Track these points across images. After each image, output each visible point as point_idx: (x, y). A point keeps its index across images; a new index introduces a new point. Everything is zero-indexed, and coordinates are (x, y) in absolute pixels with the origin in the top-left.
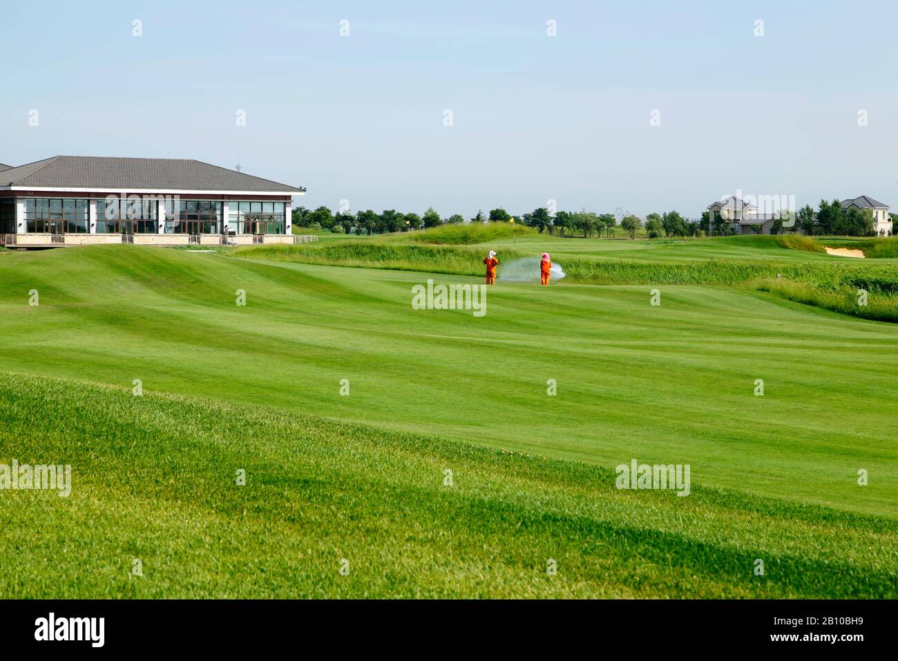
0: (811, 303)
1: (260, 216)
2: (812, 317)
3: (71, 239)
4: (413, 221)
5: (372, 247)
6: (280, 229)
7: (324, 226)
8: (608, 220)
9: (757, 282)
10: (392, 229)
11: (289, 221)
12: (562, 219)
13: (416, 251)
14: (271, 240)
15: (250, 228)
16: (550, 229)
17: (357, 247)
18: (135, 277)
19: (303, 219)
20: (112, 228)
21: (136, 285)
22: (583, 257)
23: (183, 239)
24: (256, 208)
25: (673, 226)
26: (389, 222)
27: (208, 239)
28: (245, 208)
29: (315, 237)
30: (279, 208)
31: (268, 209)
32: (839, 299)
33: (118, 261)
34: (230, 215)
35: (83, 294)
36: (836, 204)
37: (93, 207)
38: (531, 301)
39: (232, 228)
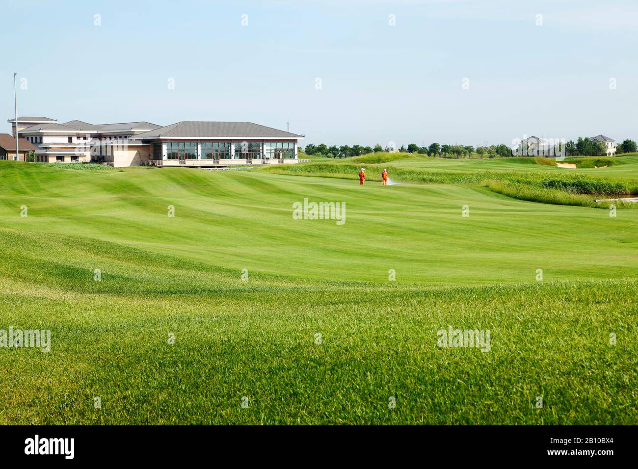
0: (500, 192)
1: (281, 150)
3: (189, 162)
4: (367, 150)
5: (327, 166)
6: (292, 156)
7: (322, 153)
8: (469, 150)
9: (485, 182)
10: (358, 154)
11: (296, 152)
12: (446, 149)
13: (349, 167)
14: (288, 162)
15: (277, 156)
16: (440, 154)
17: (320, 165)
19: (311, 151)
20: (209, 156)
21: (178, 187)
23: (244, 162)
24: (280, 146)
26: (355, 151)
27: (256, 162)
28: (274, 146)
29: (309, 160)
30: (291, 146)
31: (286, 146)
33: (173, 175)
34: (267, 149)
35: (152, 191)
36: (586, 139)
37: (199, 147)
39: (268, 156)
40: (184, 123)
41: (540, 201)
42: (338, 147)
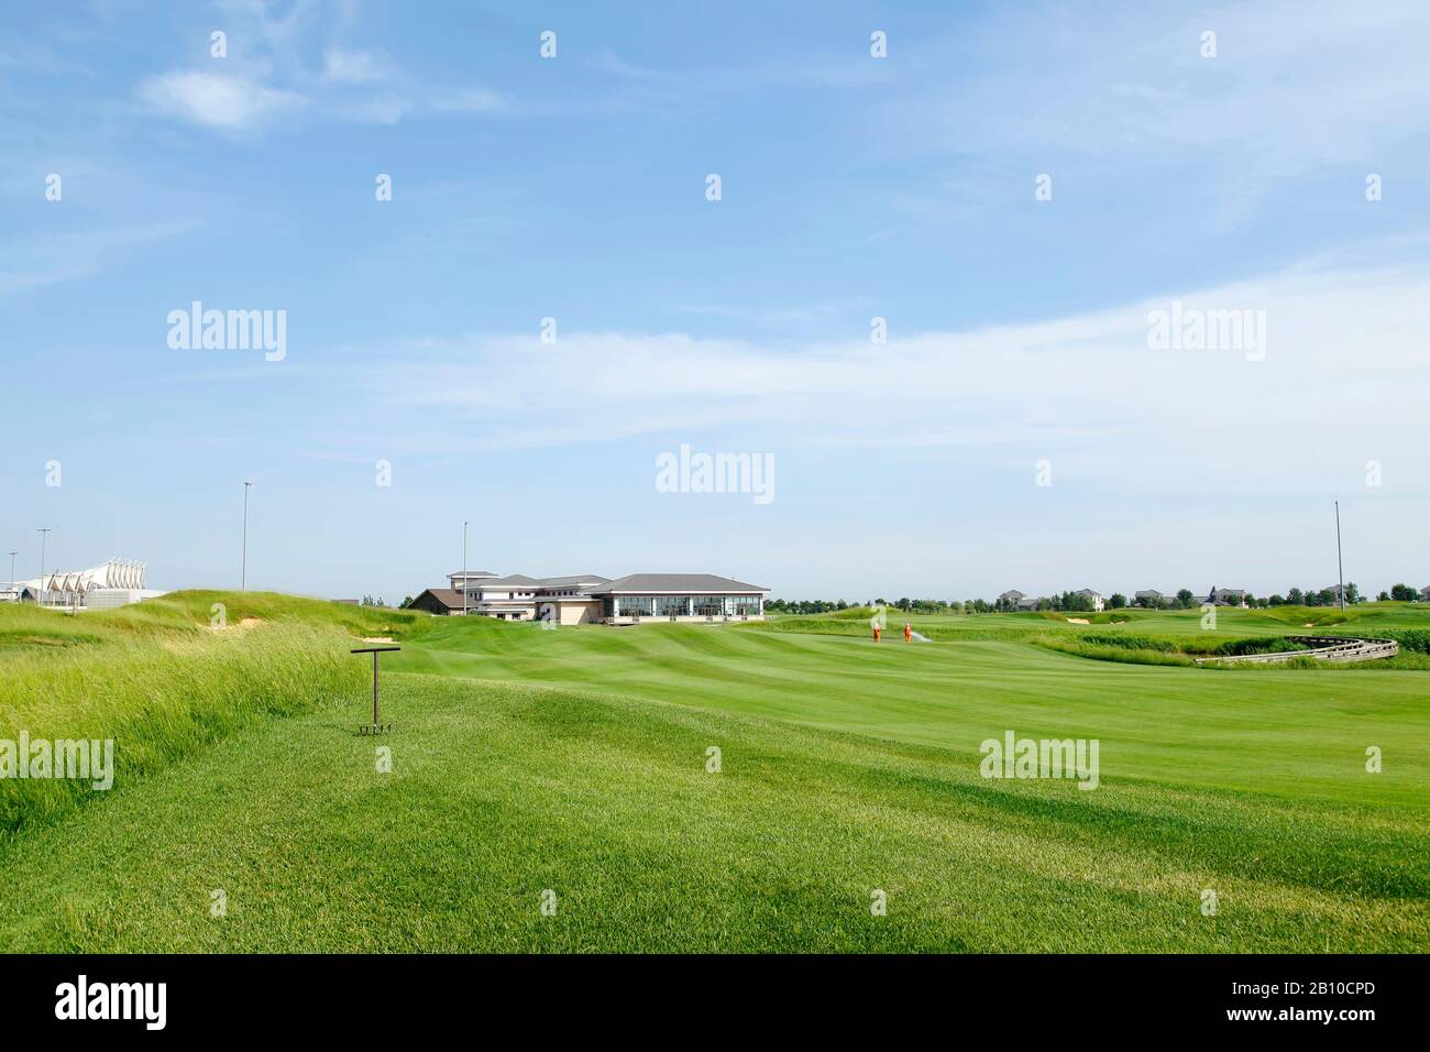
0: (1061, 650)
1: (745, 605)
2: (1062, 658)
3: (643, 619)
4: (831, 606)
5: (808, 622)
6: (757, 612)
7: (781, 610)
8: (943, 604)
9: (1031, 638)
10: (819, 611)
11: (761, 608)
12: (916, 604)
13: (833, 623)
14: (751, 618)
15: (740, 612)
16: (910, 610)
17: (800, 622)
18: (676, 640)
19: (769, 606)
20: (665, 613)
21: (678, 645)
22: (930, 626)
23: (703, 618)
24: (743, 600)
25: (980, 607)
26: (818, 607)
27: (718, 618)
28: (737, 600)
29: (774, 616)
30: (756, 600)
31: (750, 601)
32: (1075, 648)
33: (667, 631)
34: (729, 604)
35: (649, 650)
37: (654, 602)
38: (899, 651)
39: (730, 612)
40: (638, 575)
41: (1120, 661)
42: (797, 602)
